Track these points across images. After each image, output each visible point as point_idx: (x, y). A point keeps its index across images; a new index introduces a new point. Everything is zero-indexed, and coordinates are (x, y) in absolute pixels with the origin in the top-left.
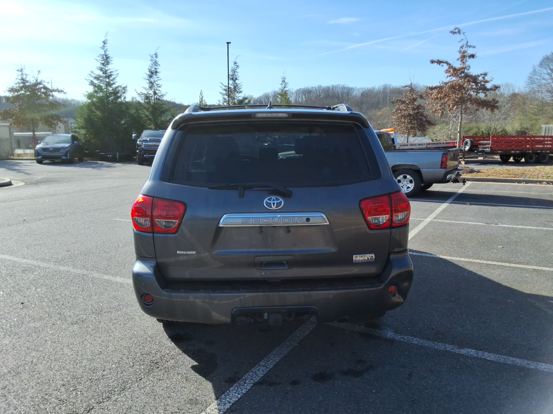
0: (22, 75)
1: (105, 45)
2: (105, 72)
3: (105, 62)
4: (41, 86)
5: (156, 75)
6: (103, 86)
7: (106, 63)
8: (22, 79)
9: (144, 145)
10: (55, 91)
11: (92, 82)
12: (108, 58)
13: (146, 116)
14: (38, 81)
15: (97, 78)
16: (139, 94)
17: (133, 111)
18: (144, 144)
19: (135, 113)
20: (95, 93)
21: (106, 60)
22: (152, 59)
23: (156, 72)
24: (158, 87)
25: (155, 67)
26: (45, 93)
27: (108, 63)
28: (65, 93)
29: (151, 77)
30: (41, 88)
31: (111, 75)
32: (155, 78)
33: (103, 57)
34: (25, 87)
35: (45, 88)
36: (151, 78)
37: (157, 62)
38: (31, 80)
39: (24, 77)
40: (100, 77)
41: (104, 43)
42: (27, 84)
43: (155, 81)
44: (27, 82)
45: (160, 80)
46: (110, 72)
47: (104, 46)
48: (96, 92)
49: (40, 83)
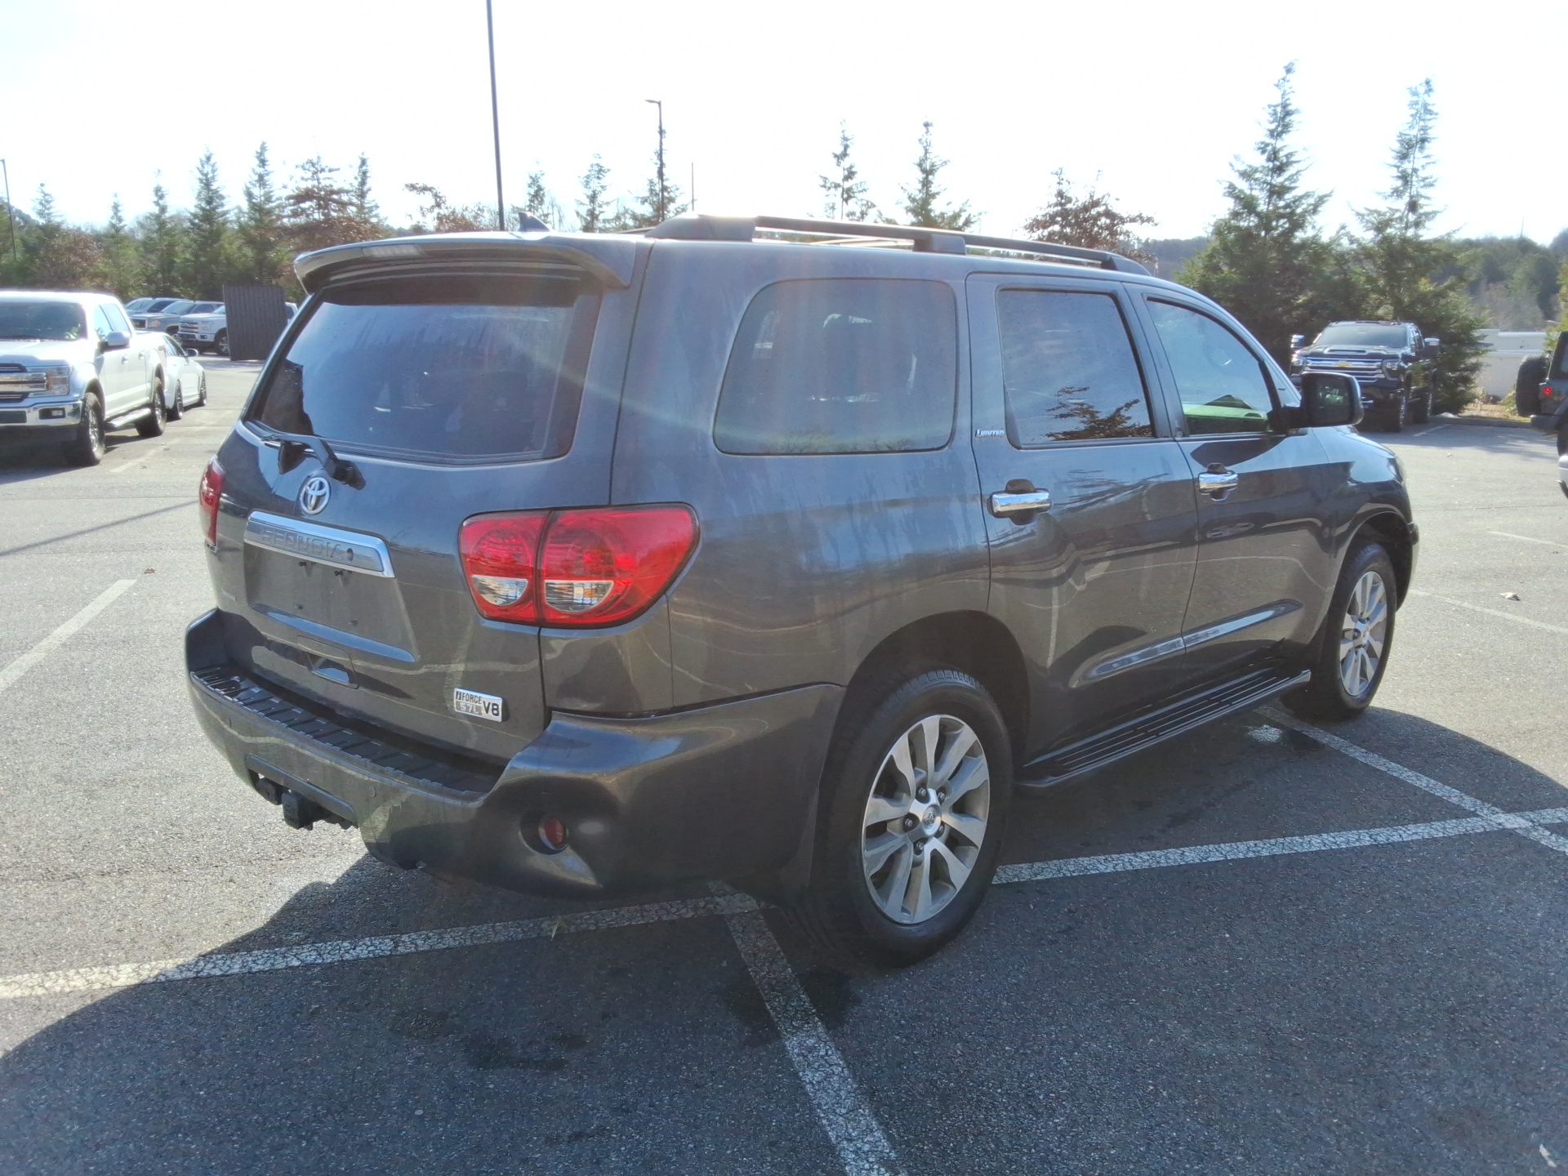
0: (1059, 183)
1: (1289, 77)
2: (1274, 156)
3: (1278, 126)
4: (1101, 209)
5: (1422, 148)
6: (1261, 195)
7: (1280, 129)
8: (1060, 194)
9: (1311, 367)
10: (1133, 220)
11: (1232, 187)
12: (1288, 113)
13: (1370, 280)
14: (1095, 199)
15: (1246, 175)
16: (1358, 214)
17: (1328, 269)
18: (1311, 363)
19: (1334, 273)
20: (1233, 219)
21: (1283, 120)
22: (1415, 99)
23: (1423, 140)
24: (1425, 186)
25: (1422, 123)
26: (1110, 228)
27: (1286, 128)
28: (1156, 225)
29: (1403, 157)
30: (1099, 215)
31: (1288, 164)
32: (1417, 159)
33: (1275, 110)
34: (1065, 214)
35: (1108, 214)
36: (1406, 161)
37: (1429, 108)
38: (1079, 197)
39: (1064, 187)
40: (1256, 171)
41: (1288, 70)
42: (1069, 206)
43: (1415, 170)
44: (1069, 200)
45: (1433, 163)
46: (1286, 156)
47: (1284, 79)
48: (1235, 215)
49: (1095, 204)
